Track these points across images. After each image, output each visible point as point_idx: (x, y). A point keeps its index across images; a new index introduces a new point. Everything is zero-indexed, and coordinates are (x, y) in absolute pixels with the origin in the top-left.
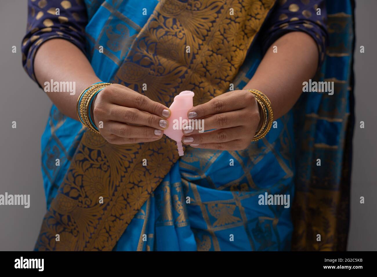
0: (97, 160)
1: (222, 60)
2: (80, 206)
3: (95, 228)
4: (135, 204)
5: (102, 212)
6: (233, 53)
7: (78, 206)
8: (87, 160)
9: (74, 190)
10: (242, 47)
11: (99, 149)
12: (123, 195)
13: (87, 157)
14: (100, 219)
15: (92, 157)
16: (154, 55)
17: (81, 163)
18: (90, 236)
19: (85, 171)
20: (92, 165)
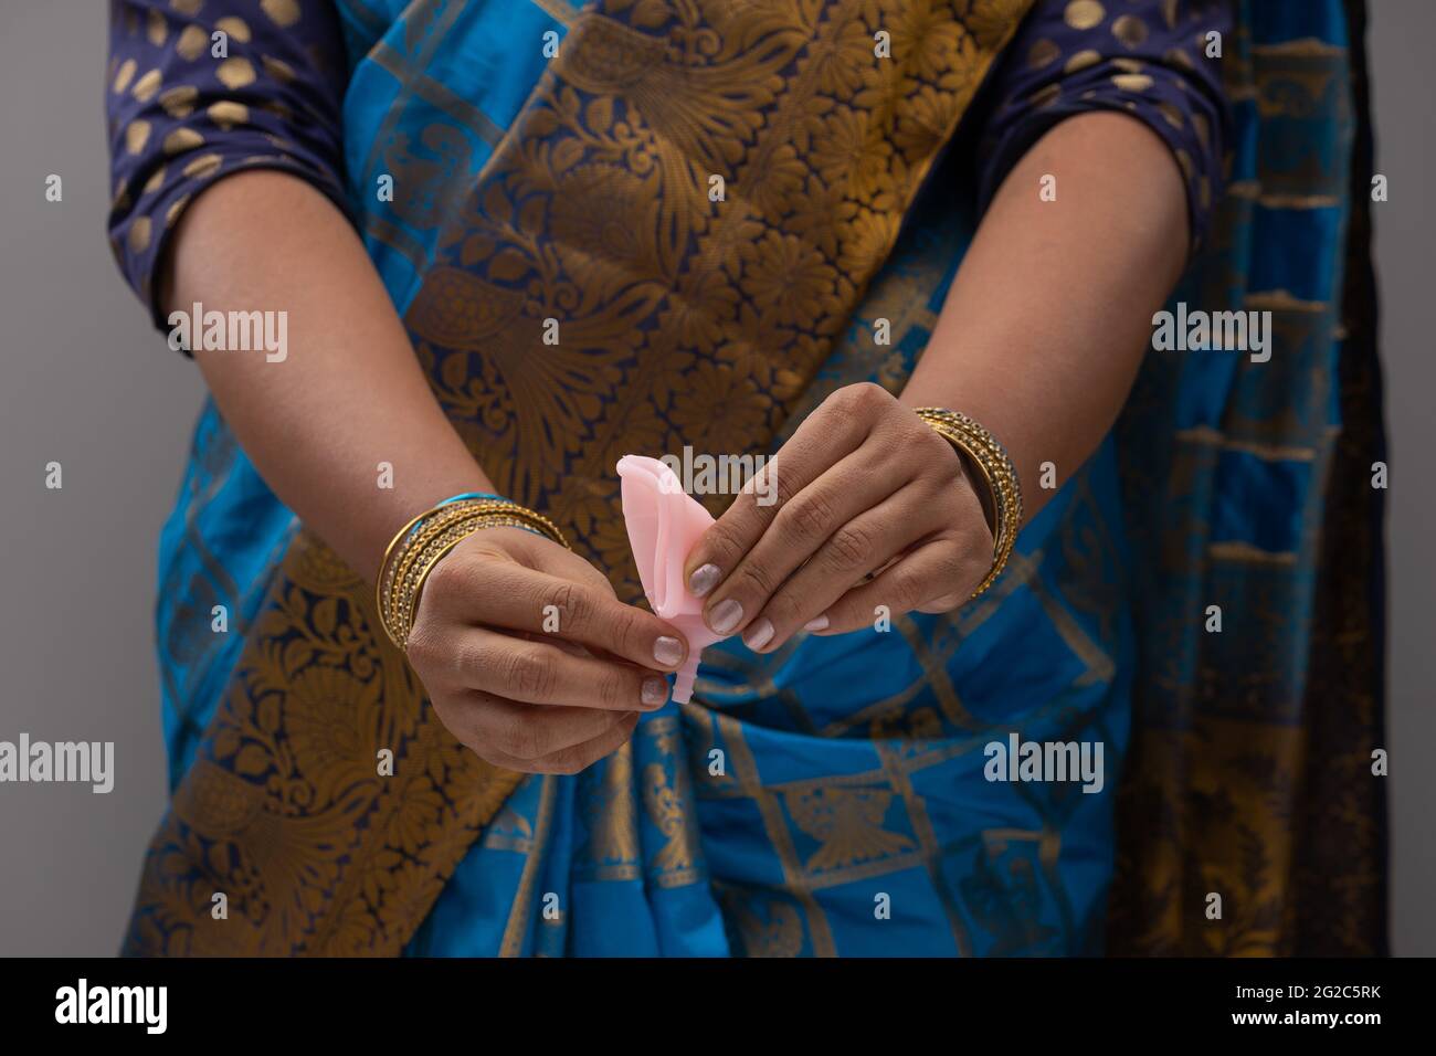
0: (335, 637)
1: (802, 256)
2: (272, 807)
3: (327, 895)
4: (471, 807)
5: (352, 835)
6: (845, 226)
7: (266, 808)
8: (300, 635)
9: (253, 749)
10: (880, 204)
11: (343, 594)
12: (427, 773)
13: (302, 627)
14: (344, 860)
15: (319, 627)
16: (541, 240)
17: (278, 646)
18: (306, 925)
19: (294, 677)
20: (317, 653)
